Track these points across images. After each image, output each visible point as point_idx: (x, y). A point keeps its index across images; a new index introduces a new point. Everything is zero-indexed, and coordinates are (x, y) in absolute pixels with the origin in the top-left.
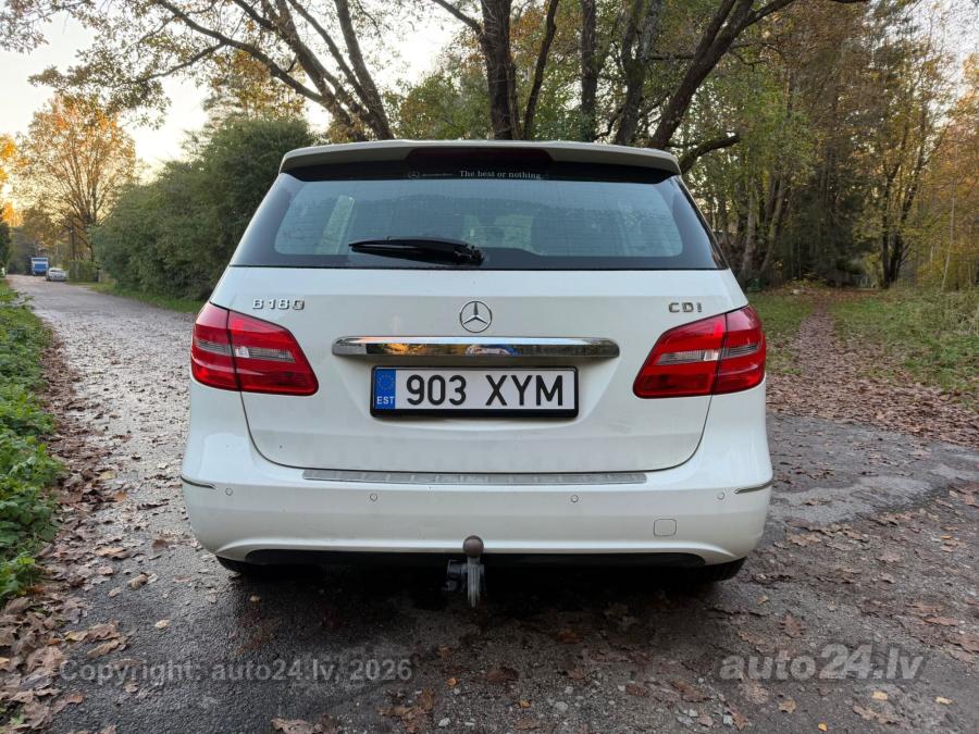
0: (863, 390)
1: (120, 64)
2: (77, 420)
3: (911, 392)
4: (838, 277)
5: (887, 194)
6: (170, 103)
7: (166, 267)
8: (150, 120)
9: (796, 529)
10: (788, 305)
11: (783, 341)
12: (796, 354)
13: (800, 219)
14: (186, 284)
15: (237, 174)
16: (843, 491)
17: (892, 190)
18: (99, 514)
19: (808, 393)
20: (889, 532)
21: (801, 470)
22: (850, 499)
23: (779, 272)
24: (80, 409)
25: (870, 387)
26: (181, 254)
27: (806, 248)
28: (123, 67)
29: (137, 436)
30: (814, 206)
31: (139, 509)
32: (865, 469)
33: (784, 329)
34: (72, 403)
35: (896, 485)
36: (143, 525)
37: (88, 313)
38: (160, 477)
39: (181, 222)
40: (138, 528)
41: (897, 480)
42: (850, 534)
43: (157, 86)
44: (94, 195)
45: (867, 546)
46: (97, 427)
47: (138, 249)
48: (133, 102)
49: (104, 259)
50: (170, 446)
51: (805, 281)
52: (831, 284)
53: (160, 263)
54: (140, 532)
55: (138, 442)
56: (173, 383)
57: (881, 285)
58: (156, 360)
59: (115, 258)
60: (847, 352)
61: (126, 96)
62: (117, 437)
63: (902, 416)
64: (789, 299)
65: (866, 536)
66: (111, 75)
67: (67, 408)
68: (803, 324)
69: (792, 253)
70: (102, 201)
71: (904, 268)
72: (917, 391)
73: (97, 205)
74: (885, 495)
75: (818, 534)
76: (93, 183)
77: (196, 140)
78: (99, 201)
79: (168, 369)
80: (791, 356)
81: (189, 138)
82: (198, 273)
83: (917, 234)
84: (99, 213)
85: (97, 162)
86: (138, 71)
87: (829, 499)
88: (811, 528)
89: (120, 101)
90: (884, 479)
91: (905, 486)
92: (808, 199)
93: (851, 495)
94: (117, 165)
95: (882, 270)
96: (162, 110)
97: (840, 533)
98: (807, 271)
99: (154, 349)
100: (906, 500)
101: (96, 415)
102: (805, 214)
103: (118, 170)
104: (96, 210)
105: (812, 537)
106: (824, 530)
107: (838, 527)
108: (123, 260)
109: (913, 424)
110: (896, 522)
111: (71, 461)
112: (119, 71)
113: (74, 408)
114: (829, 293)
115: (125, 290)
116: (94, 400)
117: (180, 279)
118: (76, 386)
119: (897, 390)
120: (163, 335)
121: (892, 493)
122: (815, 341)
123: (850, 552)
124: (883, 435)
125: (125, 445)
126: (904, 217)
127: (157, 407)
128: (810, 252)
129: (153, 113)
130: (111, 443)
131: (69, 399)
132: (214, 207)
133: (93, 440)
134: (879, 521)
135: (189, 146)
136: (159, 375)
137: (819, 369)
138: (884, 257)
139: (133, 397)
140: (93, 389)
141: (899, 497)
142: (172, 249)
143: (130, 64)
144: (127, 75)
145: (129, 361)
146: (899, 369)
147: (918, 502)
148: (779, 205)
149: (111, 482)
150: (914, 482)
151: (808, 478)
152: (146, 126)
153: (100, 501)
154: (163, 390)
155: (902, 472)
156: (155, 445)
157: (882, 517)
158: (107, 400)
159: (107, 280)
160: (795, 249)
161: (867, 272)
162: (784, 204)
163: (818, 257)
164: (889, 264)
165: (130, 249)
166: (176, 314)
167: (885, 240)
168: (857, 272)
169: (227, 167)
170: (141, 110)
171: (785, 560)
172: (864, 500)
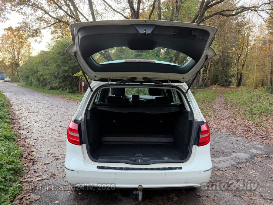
0: (232, 123)
1: (30, 26)
2: (22, 133)
3: (245, 123)
4: (225, 84)
5: (238, 62)
6: (43, 36)
7: (40, 80)
8: (38, 41)
9: (217, 170)
10: (212, 93)
11: (211, 105)
12: (214, 109)
13: (215, 68)
14: (46, 85)
15: (61, 55)
16: (228, 158)
17: (239, 61)
18: (34, 166)
19: (218, 123)
20: (240, 170)
21: (217, 151)
22: (230, 160)
23: (210, 83)
24: (23, 130)
25: (234, 121)
26: (45, 77)
27: (217, 76)
28: (31, 27)
29: (40, 139)
30: (219, 65)
31: (45, 164)
32: (233, 150)
33: (211, 101)
34: (20, 127)
35: (242, 156)
36: (47, 170)
37: (18, 94)
38: (49, 153)
39: (45, 68)
40: (45, 171)
41: (242, 154)
42: (230, 171)
43: (40, 32)
44: (19, 57)
45: (234, 175)
46: (28, 136)
47: (32, 75)
48: (33, 36)
49: (22, 77)
50: (50, 142)
51: (217, 85)
52: (223, 86)
53: (39, 79)
54: (46, 172)
55: (41, 141)
56: (47, 120)
57: (237, 85)
58: (40, 111)
59: (25, 77)
60: (228, 109)
61: (31, 34)
62: (34, 139)
63: (243, 132)
64: (212, 91)
65: (234, 172)
66: (27, 29)
67: (19, 129)
68: (216, 99)
69: (213, 77)
70: (21, 59)
71: (243, 81)
72: (246, 123)
73: (19, 61)
74: (239, 159)
75: (222, 171)
76: (18, 54)
77: (50, 45)
78: (20, 59)
79: (44, 115)
80: (213, 110)
81: (48, 44)
82: (49, 82)
83: (246, 73)
84: (20, 62)
85: (20, 48)
86: (35, 28)
87: (225, 160)
88: (220, 170)
89: (29, 36)
90: (238, 154)
91: (243, 156)
92: (217, 63)
93: (230, 159)
94: (25, 49)
95: (237, 81)
96: (41, 38)
97: (227, 171)
98: (217, 82)
99: (39, 107)
100: (244, 160)
101: (27, 132)
102: (217, 67)
103: (26, 51)
104: (19, 62)
105: (221, 172)
106: (223, 170)
107: (227, 169)
108: (28, 77)
109: (246, 135)
110: (241, 167)
111: (24, 148)
112: (29, 27)
113: (21, 129)
114: (223, 89)
115: (28, 86)
116: (26, 126)
117: (44, 83)
118: (20, 121)
119: (241, 122)
120: (41, 102)
121: (240, 158)
122: (220, 106)
123: (230, 177)
124: (238, 139)
125: (37, 142)
126: (243, 68)
127: (44, 129)
128: (218, 77)
129: (38, 39)
130: (33, 142)
131: (19, 126)
132: (55, 64)
133: (28, 140)
134: (237, 167)
135: (48, 46)
136: (42, 117)
137: (221, 115)
138: (238, 79)
139: (36, 125)
140: (25, 122)
141: (242, 159)
142: (42, 75)
143: (33, 26)
144: (32, 29)
145: (33, 111)
146: (242, 115)
147: (247, 161)
148: (209, 65)
149: (35, 155)
150: (246, 155)
151: (219, 153)
152: (36, 42)
153: (34, 162)
154: (45, 123)
155: (242, 151)
156: (45, 142)
157: (238, 165)
158: (29, 126)
159: (22, 82)
160: (214, 76)
161: (233, 82)
162: (211, 64)
163: (220, 79)
164: (239, 80)
165: (30, 75)
166: (43, 94)
167: (238, 74)
168: (231, 82)
169: (59, 53)
170: (35, 38)
171: (214, 179)
172: (233, 160)
